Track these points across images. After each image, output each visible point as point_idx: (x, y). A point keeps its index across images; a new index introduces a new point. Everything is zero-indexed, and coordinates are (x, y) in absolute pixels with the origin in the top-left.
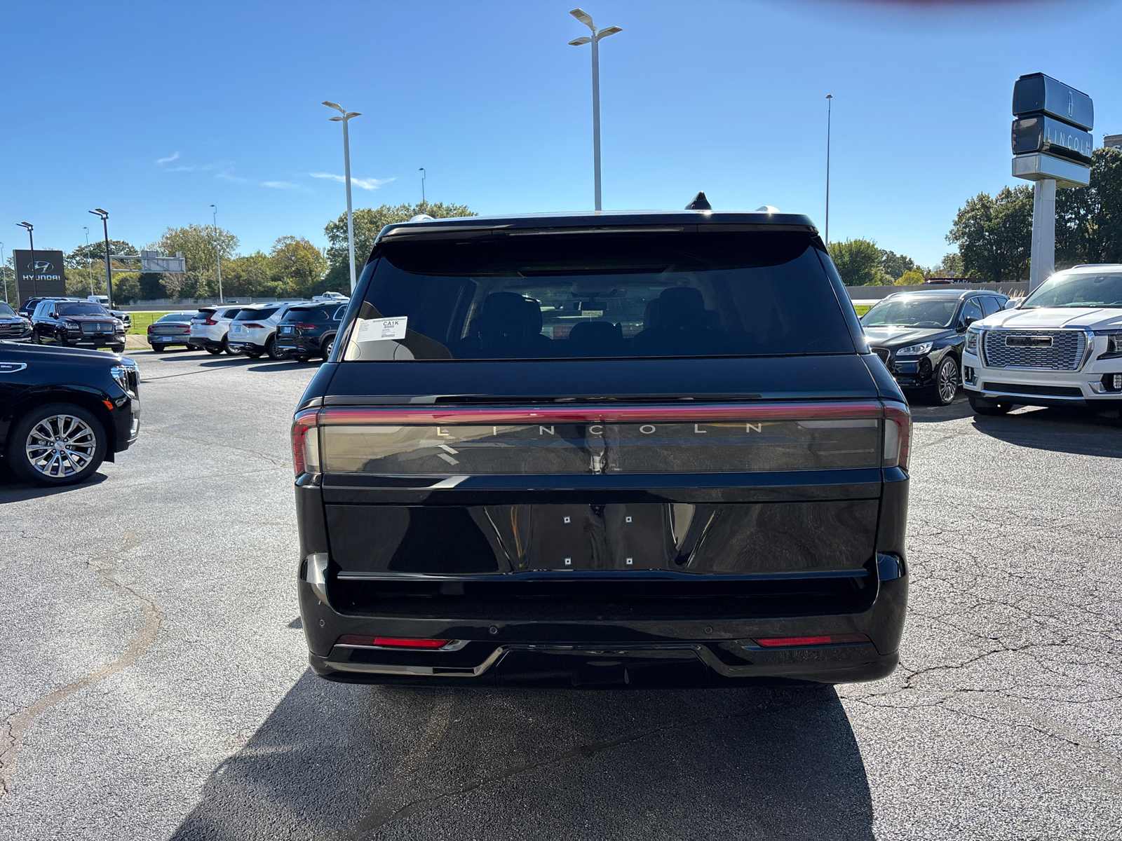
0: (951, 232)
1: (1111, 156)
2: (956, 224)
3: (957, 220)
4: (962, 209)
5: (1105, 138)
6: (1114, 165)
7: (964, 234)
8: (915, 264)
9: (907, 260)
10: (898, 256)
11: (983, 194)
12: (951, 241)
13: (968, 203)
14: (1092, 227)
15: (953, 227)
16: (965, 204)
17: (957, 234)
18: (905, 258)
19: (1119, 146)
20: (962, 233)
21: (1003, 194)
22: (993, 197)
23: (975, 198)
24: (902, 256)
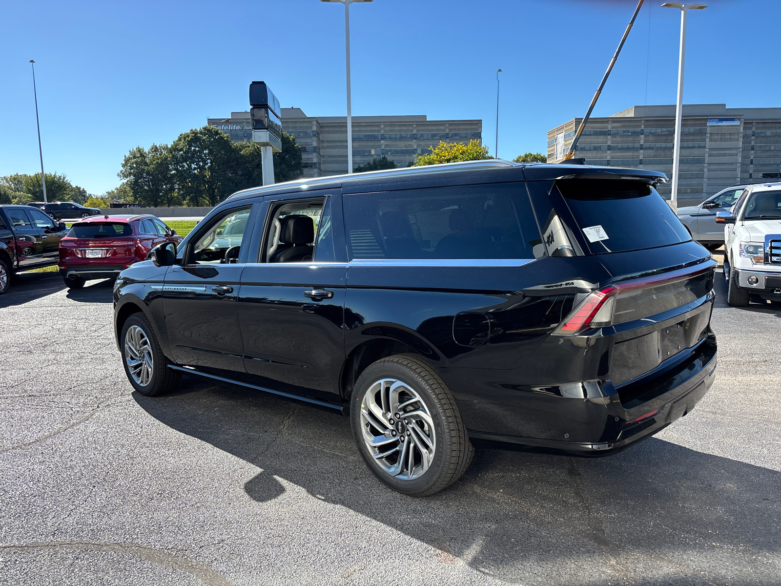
0: (121, 172)
1: (214, 131)
2: (123, 166)
3: (124, 163)
4: (127, 156)
5: (208, 120)
6: (217, 137)
7: (130, 174)
8: (88, 193)
9: (81, 190)
10: (74, 186)
11: (140, 147)
12: (122, 178)
13: (131, 152)
14: (208, 174)
15: (122, 168)
16: (129, 153)
17: (125, 174)
18: (79, 188)
19: (216, 126)
20: (129, 173)
21: (152, 149)
22: (146, 150)
23: (135, 149)
24: (77, 187)
